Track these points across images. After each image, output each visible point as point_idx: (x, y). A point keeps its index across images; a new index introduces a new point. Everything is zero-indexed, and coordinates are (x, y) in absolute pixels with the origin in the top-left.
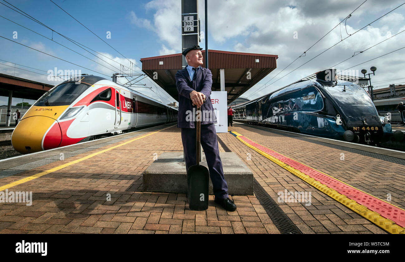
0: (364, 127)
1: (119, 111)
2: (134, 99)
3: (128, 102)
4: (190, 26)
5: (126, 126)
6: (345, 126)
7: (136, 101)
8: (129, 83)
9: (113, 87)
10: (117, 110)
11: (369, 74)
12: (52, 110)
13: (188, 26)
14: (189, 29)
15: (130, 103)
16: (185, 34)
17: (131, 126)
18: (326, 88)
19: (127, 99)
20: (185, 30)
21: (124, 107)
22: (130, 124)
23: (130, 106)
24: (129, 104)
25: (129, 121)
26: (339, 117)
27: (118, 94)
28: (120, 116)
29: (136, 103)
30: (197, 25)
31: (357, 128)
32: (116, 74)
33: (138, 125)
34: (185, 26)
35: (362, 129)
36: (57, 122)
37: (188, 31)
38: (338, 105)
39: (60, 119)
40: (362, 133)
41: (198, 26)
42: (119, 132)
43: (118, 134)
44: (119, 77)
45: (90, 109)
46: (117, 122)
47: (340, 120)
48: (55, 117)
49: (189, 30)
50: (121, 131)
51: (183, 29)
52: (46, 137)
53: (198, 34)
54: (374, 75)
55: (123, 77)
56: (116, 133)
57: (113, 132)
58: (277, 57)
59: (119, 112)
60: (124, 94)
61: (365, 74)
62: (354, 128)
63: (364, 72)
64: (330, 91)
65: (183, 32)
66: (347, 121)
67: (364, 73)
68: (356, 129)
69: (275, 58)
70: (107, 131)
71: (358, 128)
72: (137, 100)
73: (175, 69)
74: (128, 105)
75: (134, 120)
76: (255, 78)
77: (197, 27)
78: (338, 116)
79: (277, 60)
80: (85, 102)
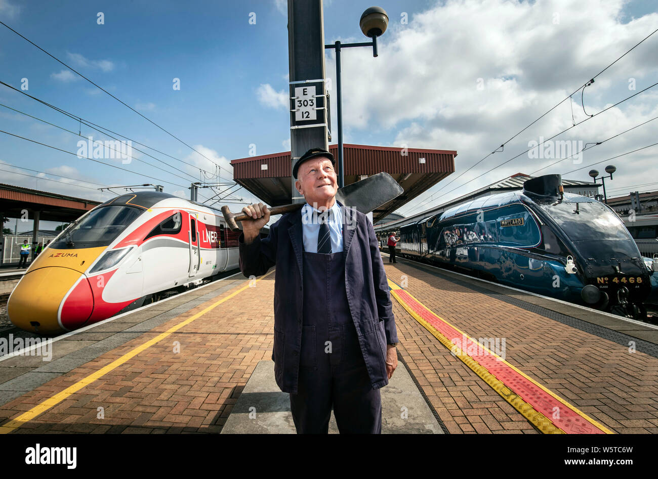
0: (616, 278)
1: (196, 248)
2: (222, 226)
3: (212, 233)
4: (309, 108)
5: (209, 270)
6: (582, 274)
7: (225, 228)
8: (217, 198)
9: (185, 210)
10: (193, 248)
11: (603, 178)
12: (76, 255)
13: (303, 109)
14: (305, 115)
15: (215, 232)
16: (296, 127)
17: (218, 269)
18: (543, 207)
19: (210, 228)
20: (298, 118)
21: (204, 241)
22: (216, 266)
23: (215, 238)
24: (213, 235)
25: (214, 263)
26: (572, 261)
27: (193, 221)
28: (198, 257)
29: (226, 232)
30: (323, 106)
31: (604, 280)
32: (196, 184)
33: (230, 266)
34: (298, 108)
35: (614, 281)
36: (85, 278)
37: (305, 119)
38: (568, 239)
39: (91, 272)
40: (613, 288)
41: (326, 108)
42: (197, 282)
43: (196, 287)
44: (200, 188)
45: (143, 251)
46: (192, 267)
47: (573, 266)
48: (81, 269)
49: (307, 117)
50: (201, 279)
51: (293, 115)
52: (66, 303)
53: (326, 125)
54: (612, 179)
55: (207, 187)
56: (193, 284)
57: (186, 284)
58: (455, 154)
59: (197, 251)
60: (205, 219)
61: (596, 178)
62: (598, 279)
63: (593, 174)
64: (552, 212)
65: (294, 122)
66: (585, 266)
67: (594, 177)
68: (602, 282)
69: (451, 155)
70: (176, 284)
71: (606, 279)
72: (227, 227)
73: (287, 177)
74: (212, 237)
75: (223, 260)
76: (416, 187)
77: (323, 111)
78: (570, 258)
79: (455, 159)
80: (135, 239)
